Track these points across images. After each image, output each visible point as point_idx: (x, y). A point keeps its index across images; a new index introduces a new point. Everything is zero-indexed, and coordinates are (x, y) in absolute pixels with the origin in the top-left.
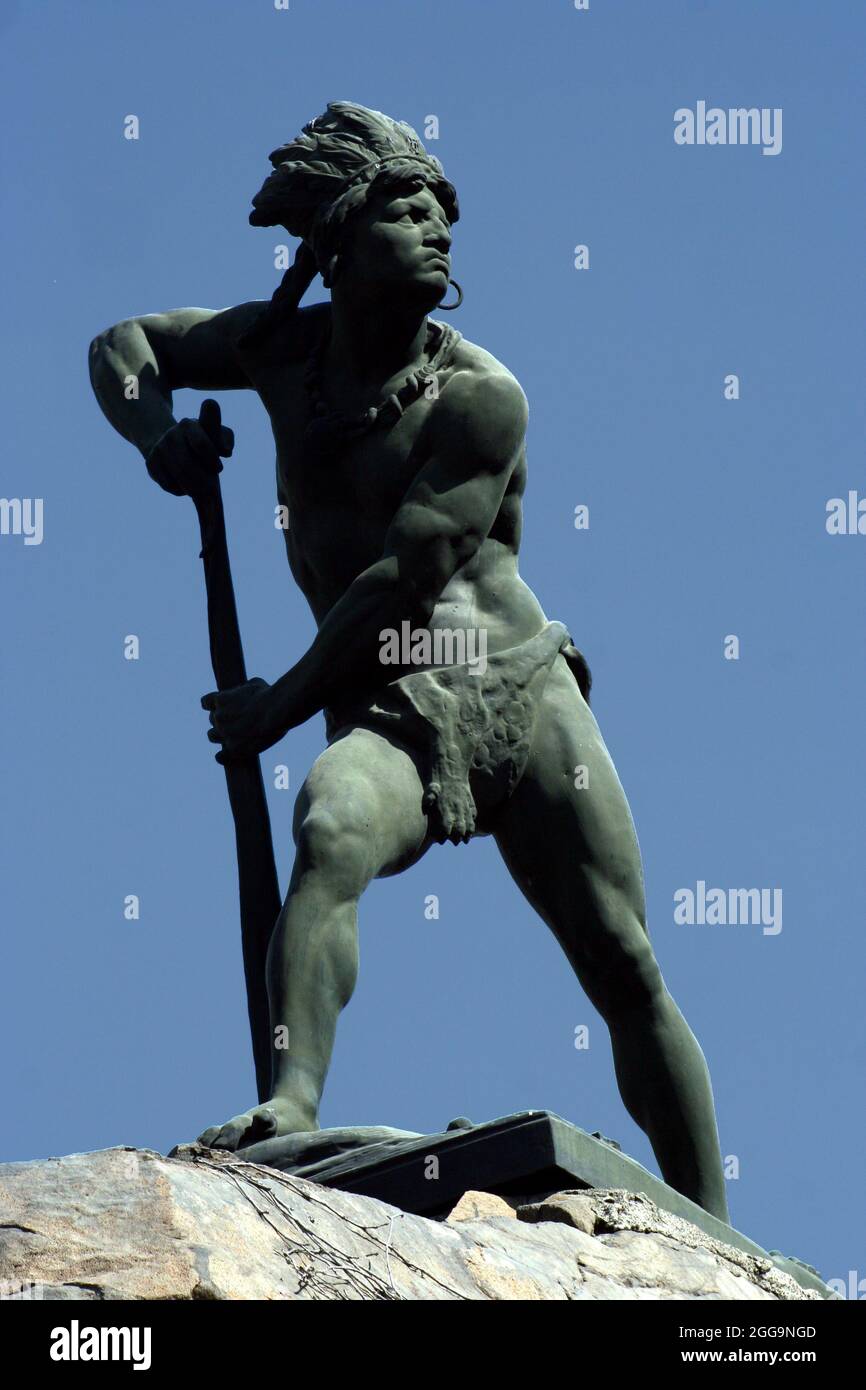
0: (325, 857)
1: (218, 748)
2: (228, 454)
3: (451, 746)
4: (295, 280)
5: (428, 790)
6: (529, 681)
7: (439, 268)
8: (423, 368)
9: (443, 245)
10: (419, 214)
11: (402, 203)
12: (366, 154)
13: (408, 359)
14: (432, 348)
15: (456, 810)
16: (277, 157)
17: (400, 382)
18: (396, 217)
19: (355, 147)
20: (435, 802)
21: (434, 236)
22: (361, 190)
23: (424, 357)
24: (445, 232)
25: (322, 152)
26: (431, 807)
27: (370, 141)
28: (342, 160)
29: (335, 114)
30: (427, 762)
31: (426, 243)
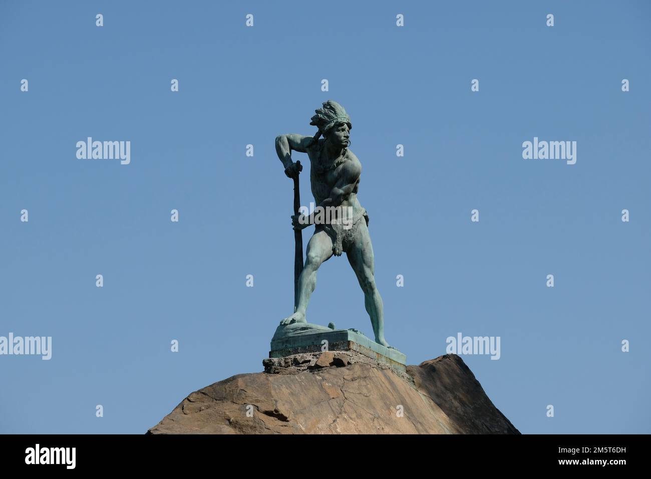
0: (311, 263)
1: (293, 227)
2: (301, 171)
3: (340, 237)
4: (318, 134)
5: (334, 246)
6: (356, 223)
7: (346, 142)
8: (341, 158)
9: (347, 137)
10: (343, 130)
11: (340, 128)
12: (334, 116)
13: (338, 156)
14: (344, 154)
15: (339, 249)
16: (317, 111)
17: (336, 161)
18: (339, 131)
19: (332, 114)
20: (335, 248)
21: (346, 135)
22: (333, 124)
23: (342, 156)
24: (348, 135)
25: (326, 114)
26: (334, 250)
27: (335, 113)
28: (329, 117)
29: (329, 104)
30: (334, 240)
31: (344, 137)
